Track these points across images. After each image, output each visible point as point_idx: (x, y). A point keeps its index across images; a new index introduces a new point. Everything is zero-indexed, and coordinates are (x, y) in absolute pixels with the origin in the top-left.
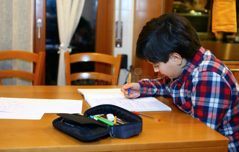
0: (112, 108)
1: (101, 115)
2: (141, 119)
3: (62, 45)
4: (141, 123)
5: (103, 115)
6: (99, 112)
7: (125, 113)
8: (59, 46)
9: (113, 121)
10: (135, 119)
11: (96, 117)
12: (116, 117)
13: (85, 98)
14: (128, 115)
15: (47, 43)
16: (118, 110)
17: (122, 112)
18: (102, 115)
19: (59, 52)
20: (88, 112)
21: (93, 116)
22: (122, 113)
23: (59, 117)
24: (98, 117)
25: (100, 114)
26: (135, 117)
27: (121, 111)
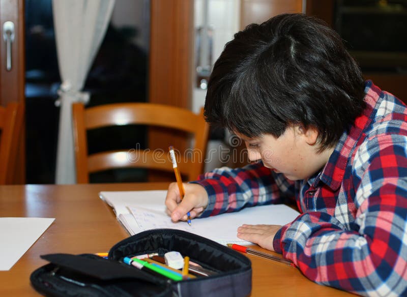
0: (176, 237)
1: (151, 256)
2: (247, 261)
3: (66, 86)
4: (248, 271)
5: (157, 254)
6: (146, 249)
7: (209, 249)
8: (59, 88)
9: (181, 269)
10: (233, 261)
11: (139, 262)
12: (187, 258)
13: (118, 214)
14: (217, 253)
15: (29, 81)
16: (193, 243)
17: (202, 247)
18: (155, 256)
19: (57, 103)
20: (119, 249)
21: (130, 258)
22: (201, 249)
23: (45, 263)
24: (142, 260)
25: (148, 253)
26: (233, 259)
27: (200, 244)
